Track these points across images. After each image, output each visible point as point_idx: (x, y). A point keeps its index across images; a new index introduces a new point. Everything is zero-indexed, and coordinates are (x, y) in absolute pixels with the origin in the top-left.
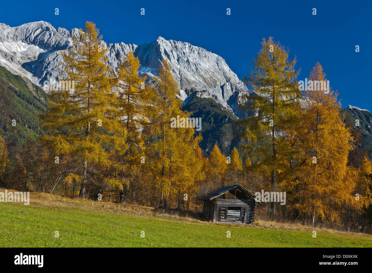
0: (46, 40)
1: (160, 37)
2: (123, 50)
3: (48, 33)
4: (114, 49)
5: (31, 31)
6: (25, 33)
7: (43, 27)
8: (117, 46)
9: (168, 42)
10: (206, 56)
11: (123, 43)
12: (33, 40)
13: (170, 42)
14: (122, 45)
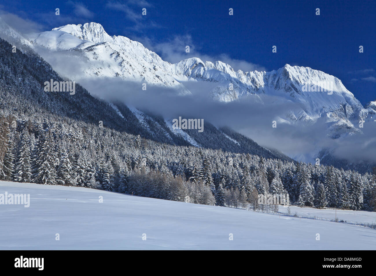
0: (202, 74)
1: (287, 64)
2: (257, 77)
3: (202, 68)
4: (250, 76)
5: (188, 67)
6: (183, 68)
7: (197, 63)
8: (252, 73)
9: (293, 67)
10: (325, 78)
11: (256, 71)
12: (191, 74)
13: (295, 68)
14: (256, 73)
